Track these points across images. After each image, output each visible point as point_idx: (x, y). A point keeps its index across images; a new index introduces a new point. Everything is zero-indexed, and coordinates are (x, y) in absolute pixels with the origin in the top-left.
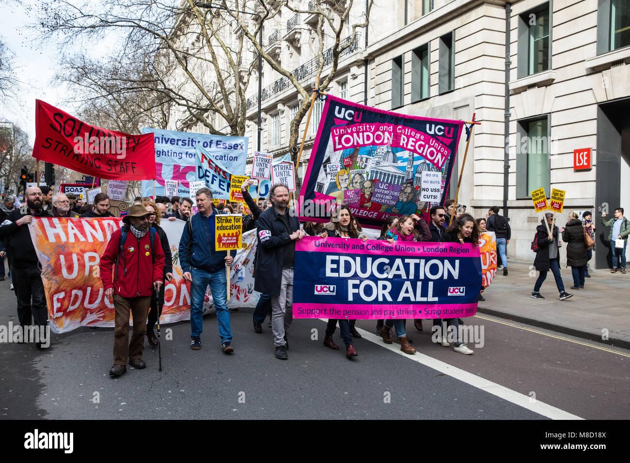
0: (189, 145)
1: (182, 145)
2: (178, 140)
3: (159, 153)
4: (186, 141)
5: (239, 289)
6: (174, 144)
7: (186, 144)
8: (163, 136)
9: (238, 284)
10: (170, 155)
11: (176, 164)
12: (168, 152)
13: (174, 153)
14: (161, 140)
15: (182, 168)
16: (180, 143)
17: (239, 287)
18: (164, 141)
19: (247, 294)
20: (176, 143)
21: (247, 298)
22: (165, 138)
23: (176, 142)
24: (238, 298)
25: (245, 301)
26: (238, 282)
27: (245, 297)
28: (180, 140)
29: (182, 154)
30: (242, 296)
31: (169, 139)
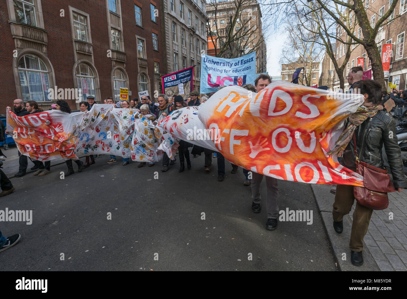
0: (226, 66)
1: (223, 65)
2: (221, 63)
3: (210, 68)
4: (225, 63)
5: (104, 144)
6: (218, 65)
7: (225, 65)
8: (212, 60)
9: (103, 141)
10: (215, 70)
11: (218, 75)
12: (215, 69)
13: (218, 70)
14: (211, 62)
15: (221, 78)
16: (222, 64)
17: (104, 143)
18: (213, 63)
19: (109, 147)
20: (219, 65)
21: (109, 149)
22: (214, 61)
23: (220, 63)
24: (103, 149)
25: (108, 151)
26: (103, 140)
27: (108, 148)
28: (222, 63)
29: (222, 70)
30: (106, 148)
31: (216, 62)
